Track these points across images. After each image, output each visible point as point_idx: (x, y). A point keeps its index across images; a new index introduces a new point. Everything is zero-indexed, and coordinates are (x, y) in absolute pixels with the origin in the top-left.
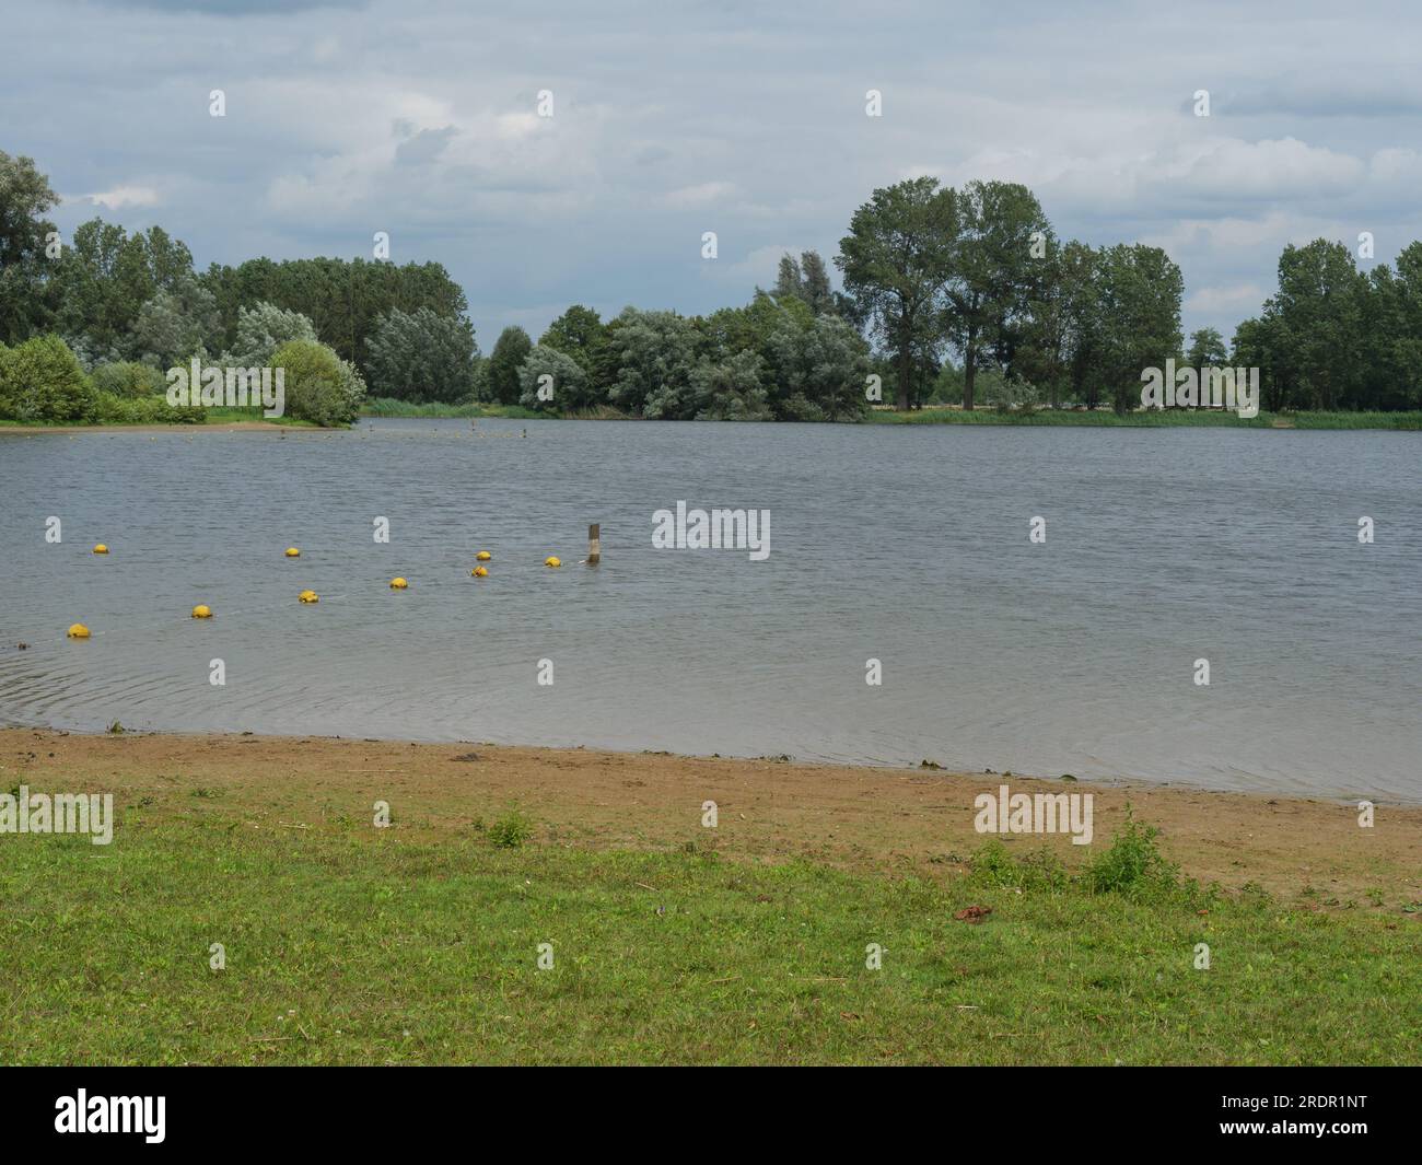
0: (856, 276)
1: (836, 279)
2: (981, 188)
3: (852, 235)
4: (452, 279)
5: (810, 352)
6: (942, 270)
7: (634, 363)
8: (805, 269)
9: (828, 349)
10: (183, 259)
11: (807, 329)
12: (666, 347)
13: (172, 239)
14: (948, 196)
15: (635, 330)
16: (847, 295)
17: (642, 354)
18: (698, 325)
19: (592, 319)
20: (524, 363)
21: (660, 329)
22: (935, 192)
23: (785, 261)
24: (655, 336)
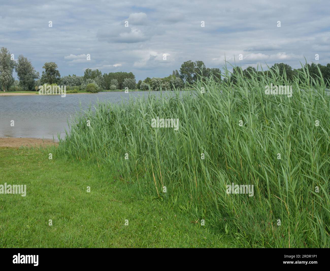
0: (182, 73)
1: (180, 73)
2: (197, 62)
3: (181, 67)
4: (134, 74)
5: (175, 82)
6: (192, 72)
7: (154, 84)
8: (176, 72)
9: (177, 82)
10: (100, 73)
11: (175, 79)
12: (158, 82)
13: (99, 71)
14: (192, 63)
15: (154, 80)
16: (181, 75)
17: (155, 83)
18: (162, 79)
19: (150, 79)
20: (140, 84)
21: (157, 80)
22: (191, 62)
23: (173, 71)
24: (156, 81)
